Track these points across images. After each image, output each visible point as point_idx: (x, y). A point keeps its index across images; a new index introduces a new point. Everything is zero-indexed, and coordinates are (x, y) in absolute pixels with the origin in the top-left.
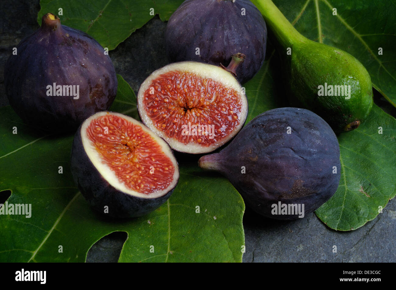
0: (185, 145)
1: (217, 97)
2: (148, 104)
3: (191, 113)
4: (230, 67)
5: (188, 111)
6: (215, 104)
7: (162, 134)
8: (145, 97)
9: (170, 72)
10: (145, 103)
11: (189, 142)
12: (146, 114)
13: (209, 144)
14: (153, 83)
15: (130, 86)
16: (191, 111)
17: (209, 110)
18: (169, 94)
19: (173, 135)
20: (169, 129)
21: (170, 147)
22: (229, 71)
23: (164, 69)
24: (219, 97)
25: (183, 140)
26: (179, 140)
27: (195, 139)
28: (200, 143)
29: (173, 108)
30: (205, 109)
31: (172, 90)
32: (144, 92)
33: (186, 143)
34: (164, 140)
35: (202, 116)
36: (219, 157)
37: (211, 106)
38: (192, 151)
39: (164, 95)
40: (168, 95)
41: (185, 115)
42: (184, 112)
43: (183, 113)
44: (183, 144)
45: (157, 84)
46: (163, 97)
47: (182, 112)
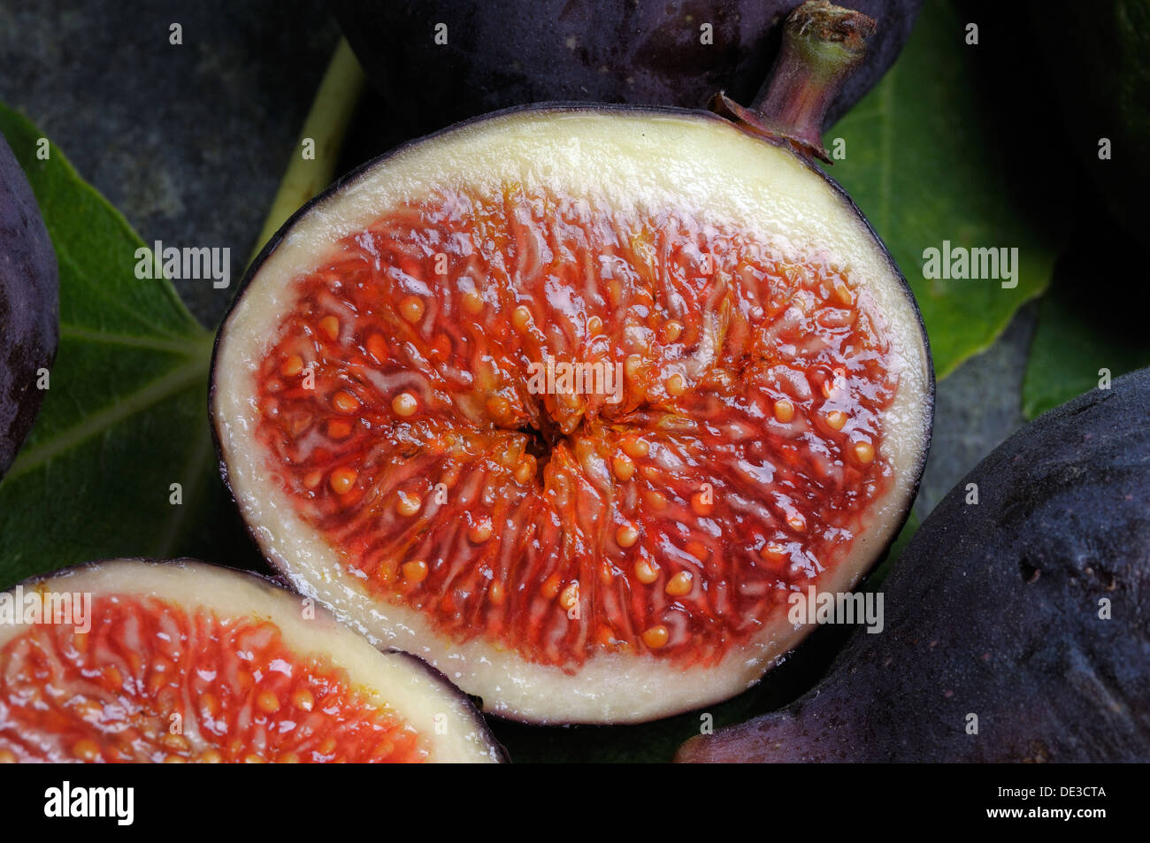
0: (570, 673)
1: (730, 331)
2: (292, 444)
3: (578, 458)
4: (781, 108)
5: (561, 452)
6: (725, 380)
7: (409, 627)
8: (264, 395)
9: (408, 211)
10: (271, 443)
11: (589, 654)
12: (290, 512)
13: (721, 650)
14: (301, 302)
15: (126, 224)
16: (578, 449)
17: (692, 425)
18: (416, 356)
19: (483, 620)
20: (452, 587)
21: (474, 704)
22: (781, 143)
23: (364, 198)
24: (742, 331)
25: (552, 650)
26: (522, 652)
27: (628, 628)
28: (659, 653)
29: (460, 446)
30: (666, 422)
31: (438, 329)
32: (254, 367)
33: (571, 665)
34: (435, 674)
35: (651, 471)
36: (805, 749)
37: (699, 398)
38: (613, 708)
39: (388, 370)
40: (411, 367)
41: (539, 479)
42: (533, 459)
43: (525, 472)
44: (554, 669)
45: (327, 301)
46: (382, 383)
47: (520, 467)
